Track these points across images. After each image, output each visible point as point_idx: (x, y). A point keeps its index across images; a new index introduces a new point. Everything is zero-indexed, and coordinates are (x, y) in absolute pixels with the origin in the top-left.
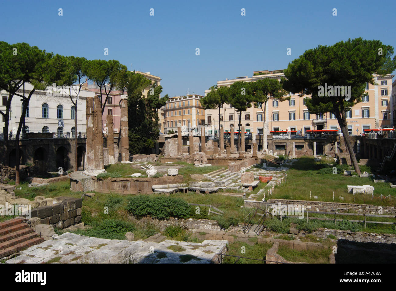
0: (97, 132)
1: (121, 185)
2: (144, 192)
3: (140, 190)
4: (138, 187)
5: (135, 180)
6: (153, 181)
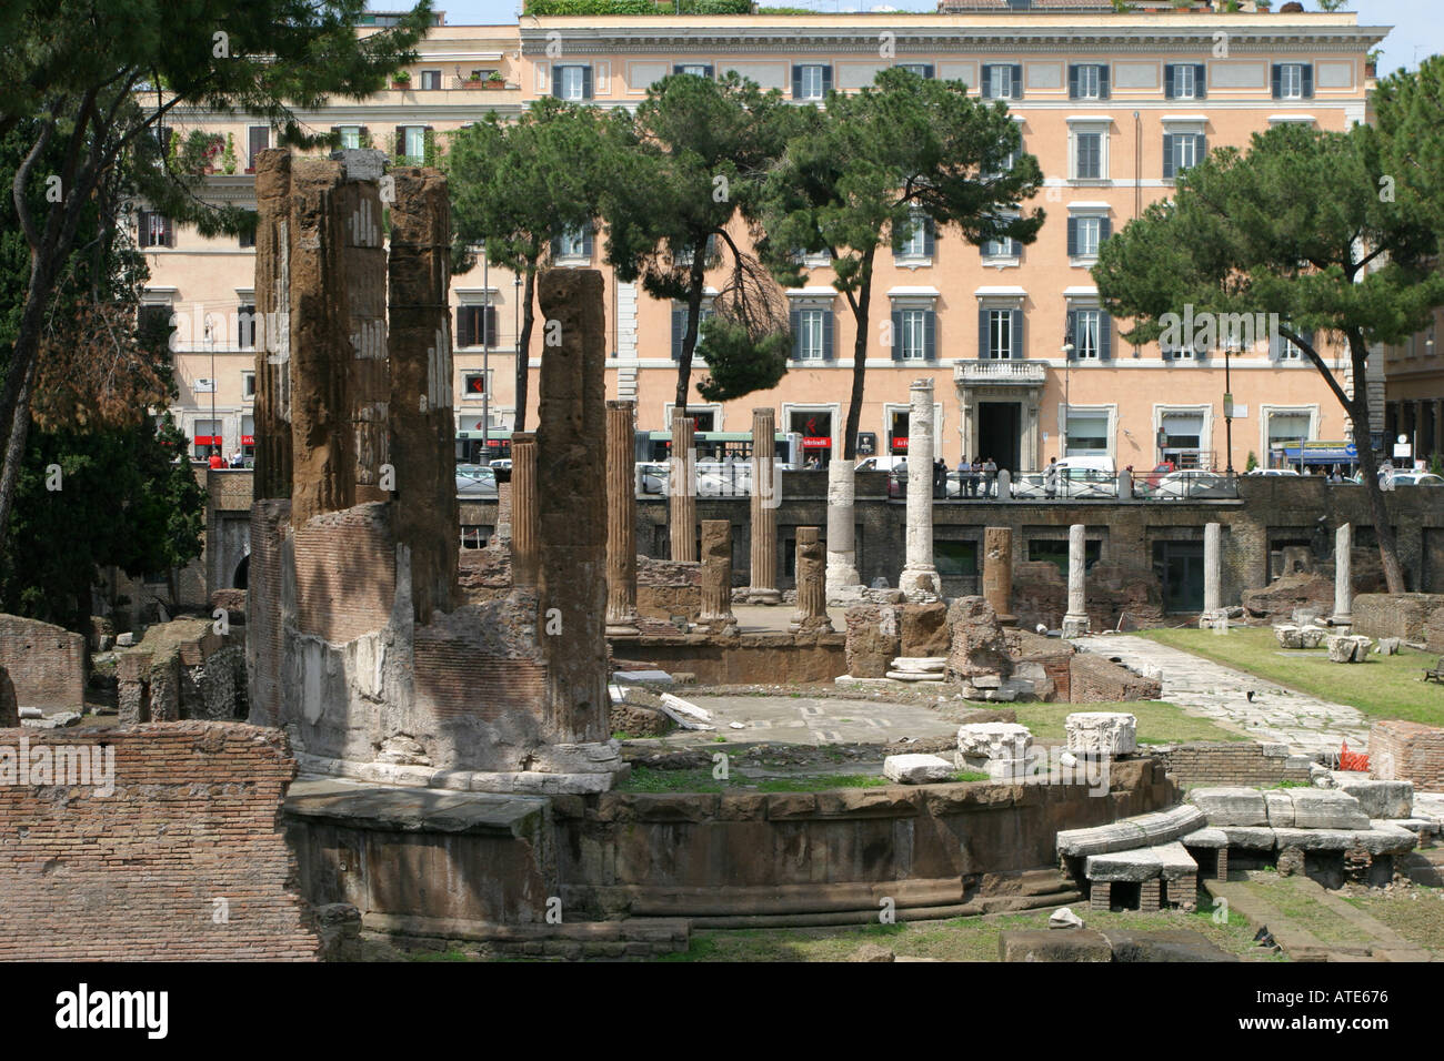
1: (844, 844)
2: (1002, 879)
3: (979, 868)
4: (963, 849)
5: (955, 798)
6: (1049, 798)
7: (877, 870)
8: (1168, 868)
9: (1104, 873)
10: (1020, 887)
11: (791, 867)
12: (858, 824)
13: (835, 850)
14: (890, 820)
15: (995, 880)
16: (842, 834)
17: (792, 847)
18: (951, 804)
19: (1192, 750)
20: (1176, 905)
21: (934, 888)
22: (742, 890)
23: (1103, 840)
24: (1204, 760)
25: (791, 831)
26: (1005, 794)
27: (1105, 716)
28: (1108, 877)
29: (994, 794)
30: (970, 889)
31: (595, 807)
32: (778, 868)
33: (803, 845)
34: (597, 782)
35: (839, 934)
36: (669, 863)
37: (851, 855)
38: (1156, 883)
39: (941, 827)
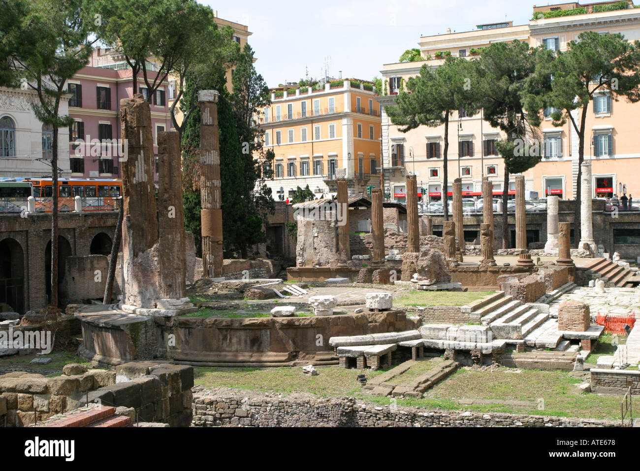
0: (166, 196)
1: (243, 338)
2: (307, 354)
3: (297, 350)
4: (290, 342)
5: (284, 322)
6: (331, 324)
7: (255, 348)
8: (366, 353)
9: (342, 353)
10: (314, 357)
11: (225, 345)
12: (248, 331)
13: (240, 340)
14: (261, 329)
15: (304, 354)
16: (242, 334)
17: (225, 338)
18: (283, 325)
19: (432, 309)
20: (370, 367)
21: (276, 356)
22: (208, 353)
23: (352, 341)
24: (437, 313)
25: (225, 332)
26: (308, 322)
27: (374, 294)
28: (344, 355)
29: (303, 322)
30: (293, 357)
31: (169, 321)
32: (221, 345)
33: (229, 338)
34: (172, 313)
35: (243, 371)
36: (187, 342)
37: (246, 342)
38: (362, 358)
39: (281, 333)
